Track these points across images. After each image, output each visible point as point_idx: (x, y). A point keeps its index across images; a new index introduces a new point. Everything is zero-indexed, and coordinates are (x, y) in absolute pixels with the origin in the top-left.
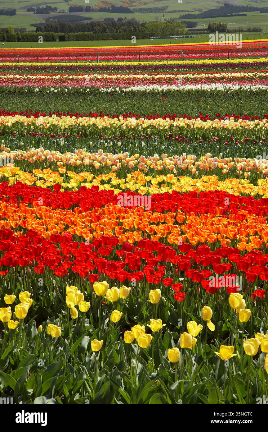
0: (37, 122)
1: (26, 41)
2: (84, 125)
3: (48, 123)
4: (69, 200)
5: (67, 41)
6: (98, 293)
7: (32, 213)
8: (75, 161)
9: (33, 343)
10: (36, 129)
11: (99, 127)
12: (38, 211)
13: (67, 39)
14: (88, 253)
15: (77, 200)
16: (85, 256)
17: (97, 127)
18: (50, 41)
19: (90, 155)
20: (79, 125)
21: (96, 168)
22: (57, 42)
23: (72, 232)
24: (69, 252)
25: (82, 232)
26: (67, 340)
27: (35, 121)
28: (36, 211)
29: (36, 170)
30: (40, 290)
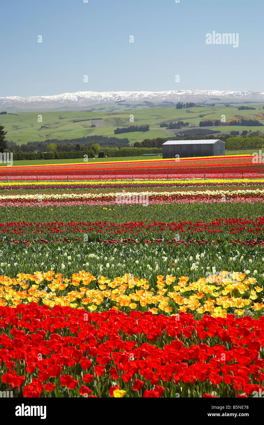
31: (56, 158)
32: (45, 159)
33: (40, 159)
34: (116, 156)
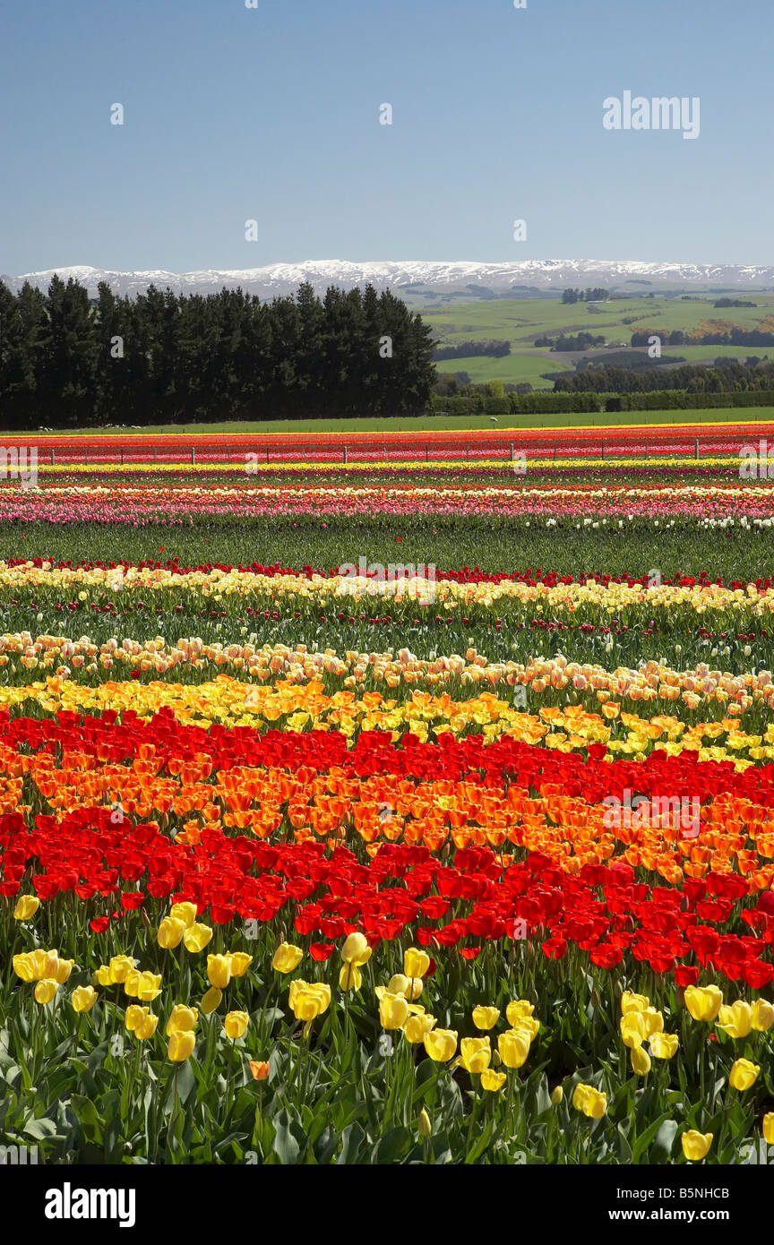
0: (550, 596)
1: (530, 413)
2: (662, 605)
3: (577, 599)
4: (626, 783)
5: (624, 410)
6: (697, 1013)
7: (538, 810)
8: (639, 690)
9: (541, 1128)
10: (548, 612)
11: (699, 611)
12: (552, 806)
13: (623, 406)
14: (672, 913)
15: (646, 782)
16: (664, 921)
17: (694, 610)
18: (586, 411)
19: (677, 675)
20: (650, 604)
21: (690, 707)
22: (602, 414)
23: (633, 858)
24: (623, 908)
25: (656, 860)
26: (624, 1126)
27: (547, 593)
28: (546, 806)
29: (547, 710)
30: (555, 1000)
31: (514, 411)
33: (478, 413)
34: (647, 409)
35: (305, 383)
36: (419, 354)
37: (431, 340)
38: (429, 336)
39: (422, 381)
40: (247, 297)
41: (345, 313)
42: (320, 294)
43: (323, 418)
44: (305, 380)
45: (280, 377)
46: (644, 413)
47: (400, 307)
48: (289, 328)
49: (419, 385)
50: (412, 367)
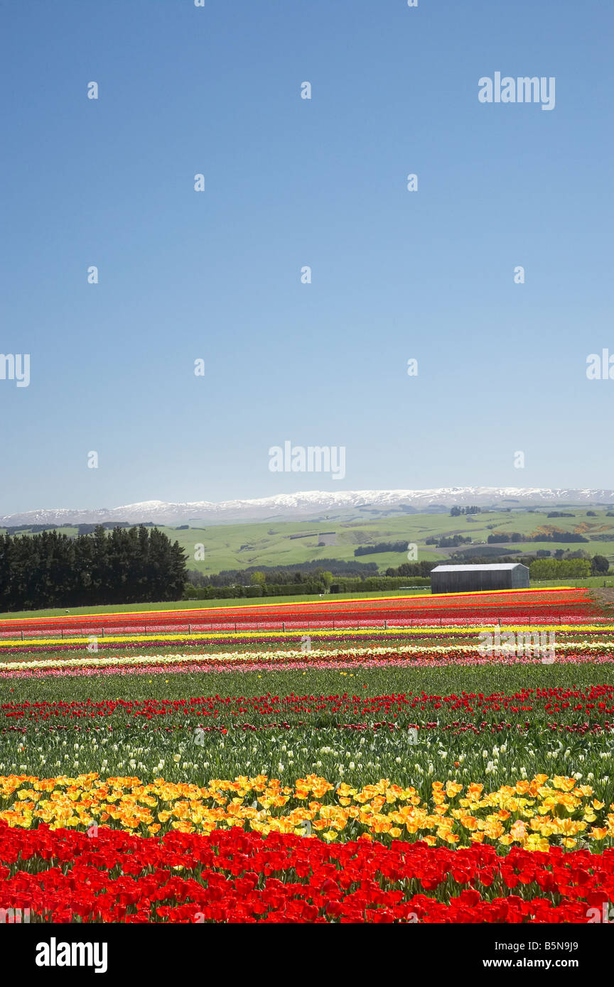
5: (341, 592)
18: (314, 593)
31: (265, 594)
32: (248, 597)
33: (239, 597)
34: (358, 591)
35: (98, 584)
36: (177, 564)
37: (184, 556)
38: (183, 553)
39: (179, 580)
40: (60, 535)
41: (125, 542)
42: (108, 533)
43: (112, 604)
44: (98, 582)
45: (81, 582)
46: (356, 593)
47: (164, 538)
48: (86, 552)
49: (177, 583)
50: (171, 572)
